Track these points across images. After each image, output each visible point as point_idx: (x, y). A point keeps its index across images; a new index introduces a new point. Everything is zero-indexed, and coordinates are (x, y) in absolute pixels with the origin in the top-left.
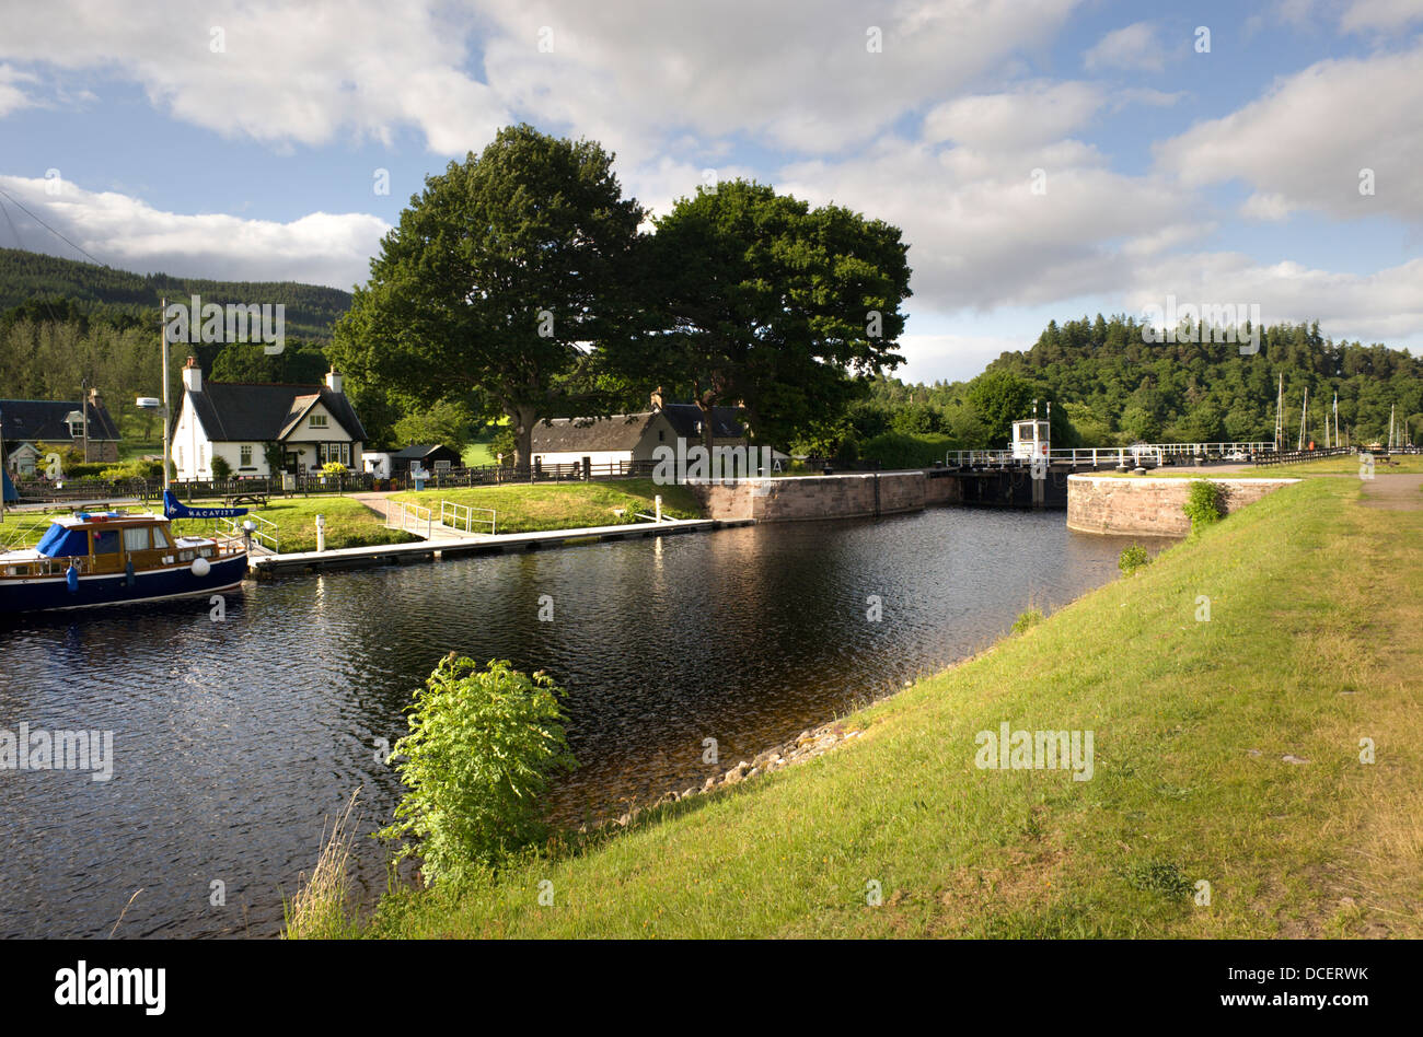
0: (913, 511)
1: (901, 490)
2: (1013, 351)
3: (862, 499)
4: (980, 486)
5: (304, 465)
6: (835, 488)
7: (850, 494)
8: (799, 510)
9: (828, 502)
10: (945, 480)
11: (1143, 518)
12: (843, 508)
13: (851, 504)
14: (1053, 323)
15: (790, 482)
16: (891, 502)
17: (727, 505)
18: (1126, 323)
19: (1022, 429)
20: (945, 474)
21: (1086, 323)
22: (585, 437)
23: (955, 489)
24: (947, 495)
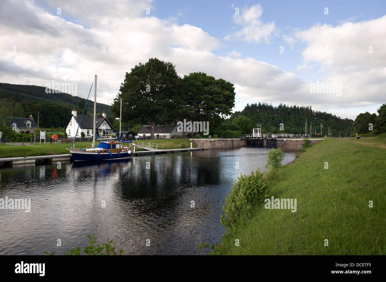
0: (239, 147)
1: (237, 143)
2: (238, 111)
3: (230, 144)
4: (251, 142)
5: (100, 135)
6: (225, 141)
7: (228, 143)
8: (218, 146)
9: (224, 145)
10: (244, 141)
11: (295, 147)
12: (227, 146)
13: (228, 145)
14: (248, 104)
15: (216, 140)
16: (235, 145)
17: (202, 145)
18: (266, 105)
19: (255, 130)
20: (243, 139)
21: (256, 104)
22: (157, 130)
23: (245, 143)
24: (244, 144)
